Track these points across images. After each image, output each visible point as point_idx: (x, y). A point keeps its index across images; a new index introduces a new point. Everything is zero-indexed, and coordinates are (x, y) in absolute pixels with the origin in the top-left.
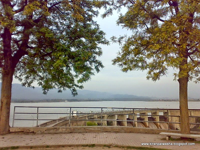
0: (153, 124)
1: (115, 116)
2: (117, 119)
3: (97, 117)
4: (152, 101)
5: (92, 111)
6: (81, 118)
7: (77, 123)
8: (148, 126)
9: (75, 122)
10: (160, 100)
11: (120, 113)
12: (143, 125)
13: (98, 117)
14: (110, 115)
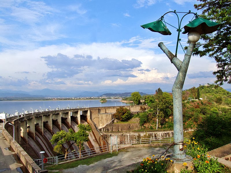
11: (46, 114)
14: (37, 117)
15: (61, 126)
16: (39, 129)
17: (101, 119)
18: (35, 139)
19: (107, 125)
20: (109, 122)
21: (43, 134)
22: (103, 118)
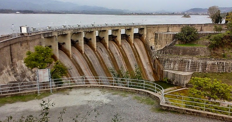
0: (127, 43)
1: (82, 33)
2: (84, 37)
3: (56, 35)
4: (124, 15)
5: (50, 27)
6: (34, 36)
7: (28, 43)
8: (120, 44)
9: (25, 42)
10: (132, 14)
11: (88, 30)
12: (115, 44)
13: (59, 34)
14: (75, 33)
15: (108, 44)
16: (79, 46)
17: (160, 40)
18: (72, 57)
19: (166, 47)
20: (169, 44)
21: (83, 53)
22: (162, 38)
